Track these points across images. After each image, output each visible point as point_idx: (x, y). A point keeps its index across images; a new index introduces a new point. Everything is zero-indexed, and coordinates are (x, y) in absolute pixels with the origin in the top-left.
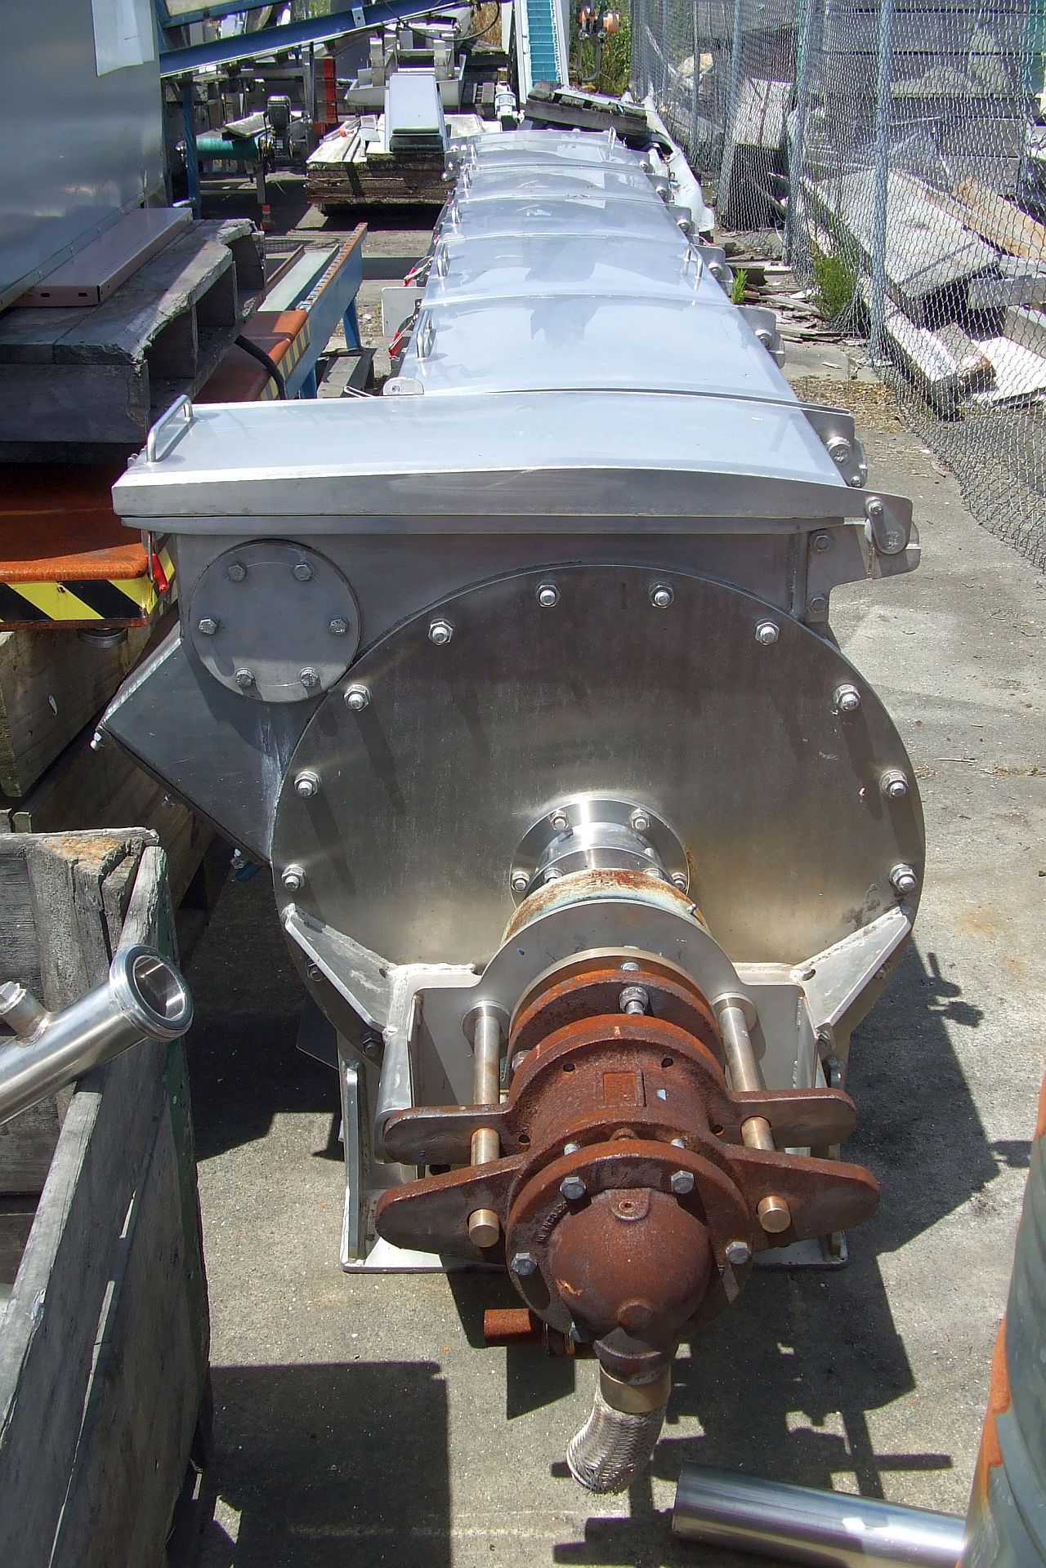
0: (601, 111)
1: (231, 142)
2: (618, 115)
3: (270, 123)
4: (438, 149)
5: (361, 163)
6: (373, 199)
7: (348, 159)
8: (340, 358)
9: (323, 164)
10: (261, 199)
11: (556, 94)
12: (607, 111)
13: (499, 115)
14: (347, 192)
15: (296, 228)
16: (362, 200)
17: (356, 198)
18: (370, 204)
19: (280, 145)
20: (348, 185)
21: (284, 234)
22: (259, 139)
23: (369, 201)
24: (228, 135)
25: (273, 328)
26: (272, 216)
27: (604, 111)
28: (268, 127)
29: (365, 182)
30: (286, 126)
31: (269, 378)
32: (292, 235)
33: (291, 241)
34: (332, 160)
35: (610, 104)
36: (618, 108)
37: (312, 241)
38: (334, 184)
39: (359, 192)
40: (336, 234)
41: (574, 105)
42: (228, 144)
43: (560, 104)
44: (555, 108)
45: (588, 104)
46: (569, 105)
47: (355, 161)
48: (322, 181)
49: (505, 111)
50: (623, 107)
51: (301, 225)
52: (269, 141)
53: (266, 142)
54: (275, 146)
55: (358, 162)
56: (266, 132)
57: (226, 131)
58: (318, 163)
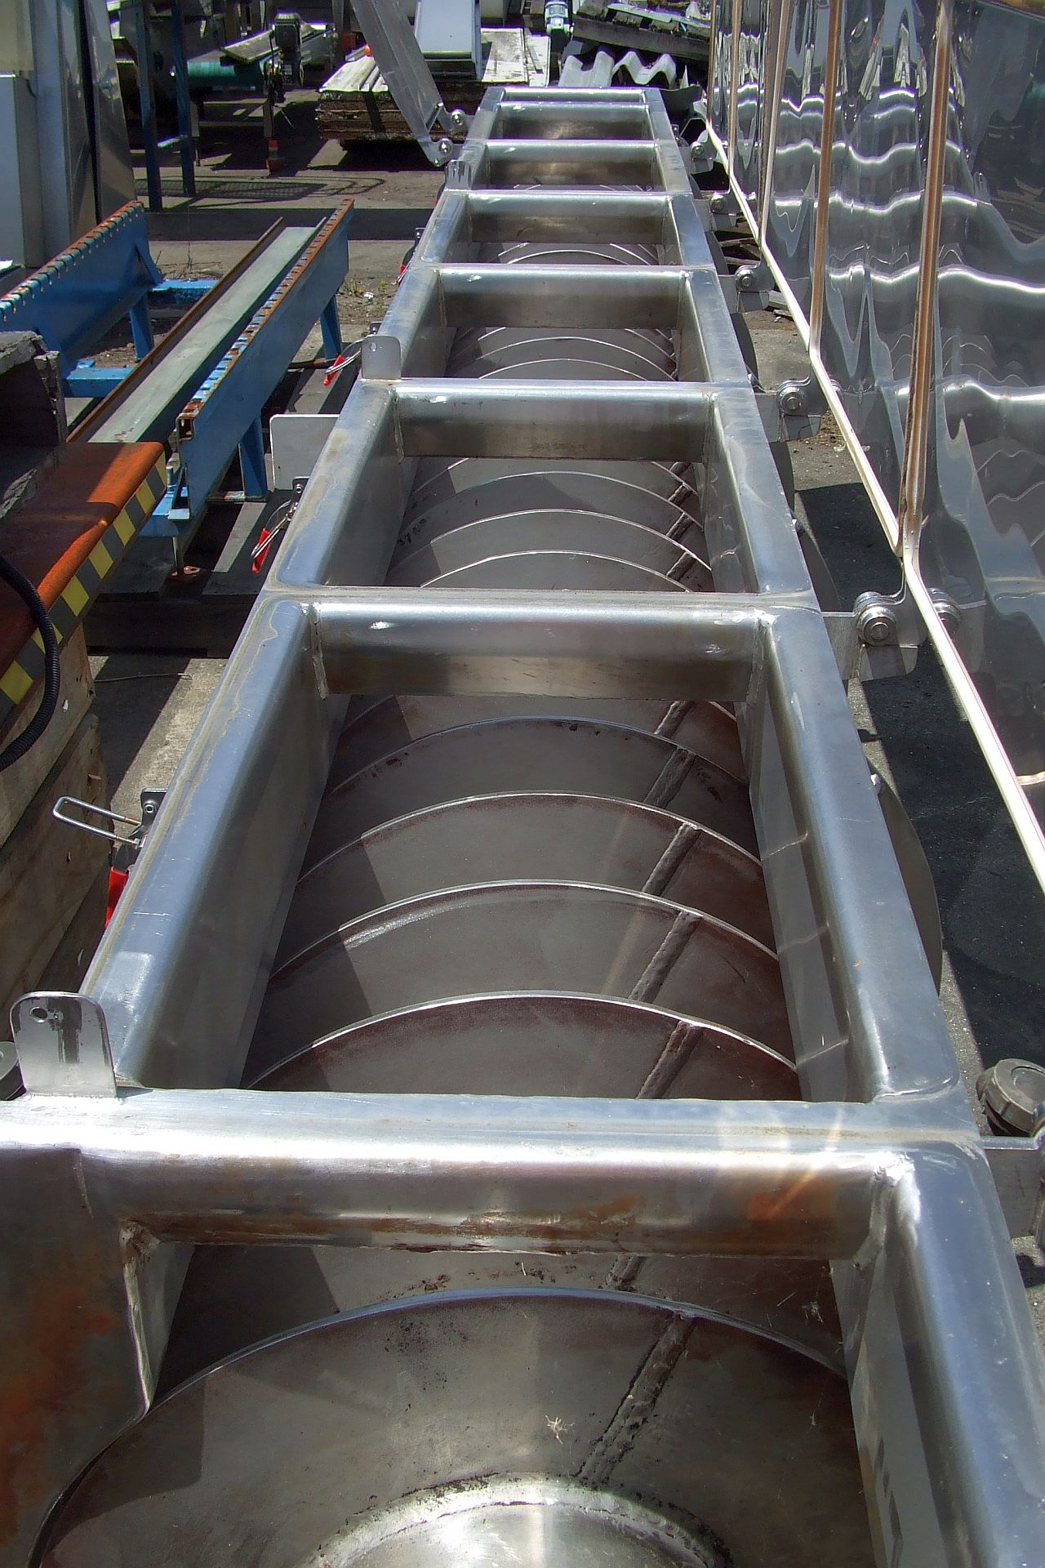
0: (661, 31)
1: (233, 67)
2: (680, 36)
3: (277, 45)
4: (470, 77)
5: (381, 92)
6: (395, 135)
7: (366, 89)
8: (317, 370)
9: (338, 93)
10: (268, 133)
11: (610, 10)
12: (667, 32)
13: (549, 27)
14: (364, 125)
15: (309, 165)
16: (382, 136)
17: (376, 132)
18: (392, 140)
19: (289, 71)
20: (367, 118)
21: (293, 174)
22: (265, 63)
23: (390, 136)
24: (228, 60)
25: (89, 493)
26: (279, 153)
27: (664, 31)
28: (274, 49)
29: (385, 115)
30: (296, 48)
31: (32, 632)
32: (303, 177)
33: (300, 185)
34: (349, 89)
35: (671, 21)
36: (680, 26)
37: (323, 185)
38: (350, 117)
39: (379, 126)
40: (352, 175)
41: (631, 24)
42: (229, 70)
43: (614, 23)
44: (609, 26)
45: (646, 22)
46: (623, 24)
47: (374, 90)
48: (336, 113)
49: (557, 23)
50: (686, 25)
51: (314, 163)
52: (276, 66)
53: (273, 67)
54: (284, 72)
55: (379, 91)
56: (272, 55)
57: (223, 54)
58: (332, 91)
